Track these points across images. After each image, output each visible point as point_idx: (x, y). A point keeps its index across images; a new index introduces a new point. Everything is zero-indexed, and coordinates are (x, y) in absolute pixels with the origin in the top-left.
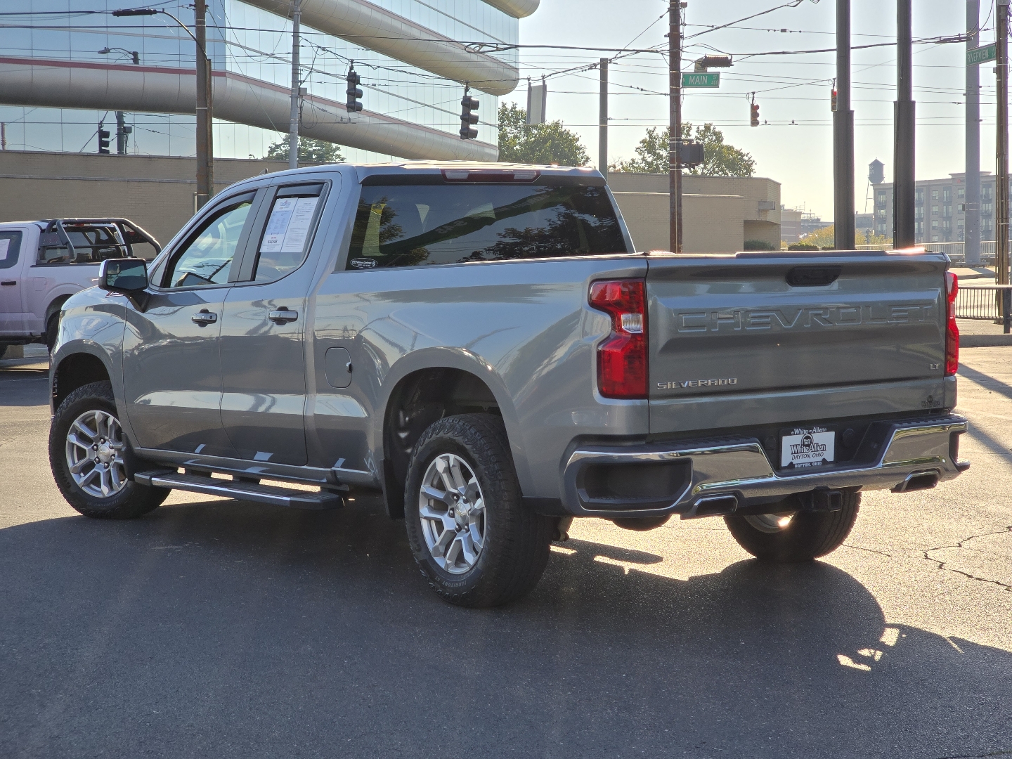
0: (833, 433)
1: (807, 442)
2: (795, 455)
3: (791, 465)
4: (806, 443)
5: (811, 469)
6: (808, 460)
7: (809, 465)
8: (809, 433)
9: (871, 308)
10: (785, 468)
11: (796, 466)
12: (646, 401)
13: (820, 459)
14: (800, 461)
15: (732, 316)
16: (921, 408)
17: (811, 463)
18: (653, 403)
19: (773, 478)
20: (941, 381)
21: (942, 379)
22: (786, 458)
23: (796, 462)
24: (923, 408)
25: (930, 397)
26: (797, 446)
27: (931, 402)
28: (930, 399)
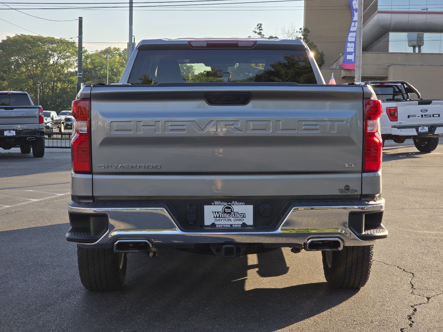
0: (252, 206)
1: (227, 210)
2: (218, 219)
3: (213, 225)
5: (231, 229)
6: (230, 223)
7: (229, 226)
8: (230, 205)
9: (281, 122)
10: (207, 227)
11: (217, 226)
12: (91, 175)
13: (241, 223)
14: (220, 223)
16: (337, 193)
17: (231, 225)
18: (95, 177)
19: (177, 232)
20: (359, 175)
21: (361, 174)
22: (208, 220)
23: (216, 223)
24: (340, 194)
25: (347, 186)
26: (218, 212)
27: (348, 190)
28: (347, 188)
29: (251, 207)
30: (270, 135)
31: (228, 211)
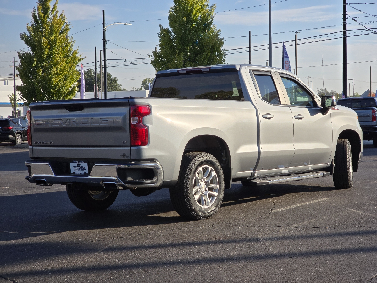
2: (76, 170)
3: (74, 173)
4: (78, 166)
5: (80, 175)
8: (79, 163)
9: (93, 119)
10: (72, 173)
12: (32, 147)
13: (84, 172)
14: (77, 172)
15: (48, 121)
16: (120, 158)
17: (80, 173)
19: (54, 176)
20: (129, 148)
21: (130, 148)
22: (72, 170)
23: (75, 172)
24: (121, 158)
25: (124, 154)
26: (75, 166)
27: (125, 156)
28: (124, 155)
29: (87, 164)
30: (89, 126)
31: (79, 166)
